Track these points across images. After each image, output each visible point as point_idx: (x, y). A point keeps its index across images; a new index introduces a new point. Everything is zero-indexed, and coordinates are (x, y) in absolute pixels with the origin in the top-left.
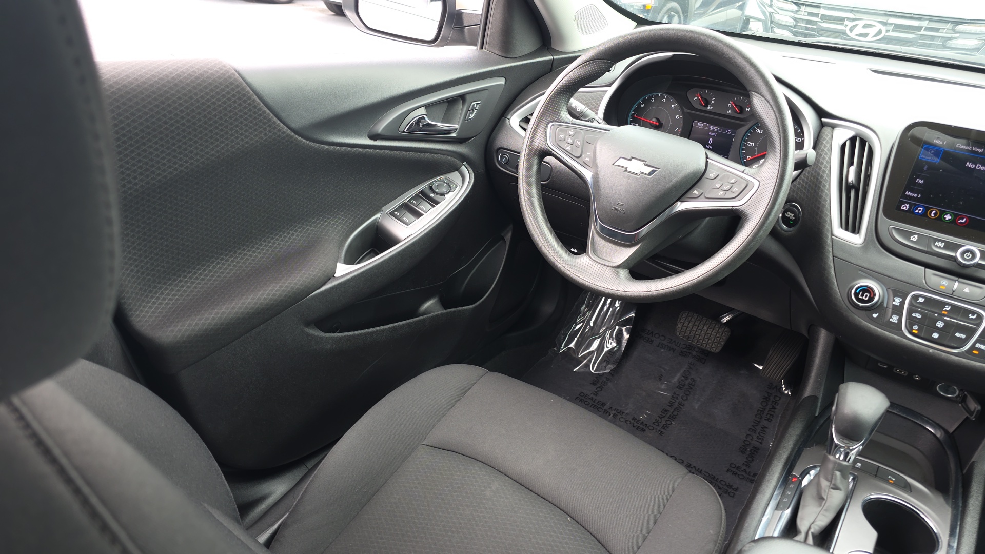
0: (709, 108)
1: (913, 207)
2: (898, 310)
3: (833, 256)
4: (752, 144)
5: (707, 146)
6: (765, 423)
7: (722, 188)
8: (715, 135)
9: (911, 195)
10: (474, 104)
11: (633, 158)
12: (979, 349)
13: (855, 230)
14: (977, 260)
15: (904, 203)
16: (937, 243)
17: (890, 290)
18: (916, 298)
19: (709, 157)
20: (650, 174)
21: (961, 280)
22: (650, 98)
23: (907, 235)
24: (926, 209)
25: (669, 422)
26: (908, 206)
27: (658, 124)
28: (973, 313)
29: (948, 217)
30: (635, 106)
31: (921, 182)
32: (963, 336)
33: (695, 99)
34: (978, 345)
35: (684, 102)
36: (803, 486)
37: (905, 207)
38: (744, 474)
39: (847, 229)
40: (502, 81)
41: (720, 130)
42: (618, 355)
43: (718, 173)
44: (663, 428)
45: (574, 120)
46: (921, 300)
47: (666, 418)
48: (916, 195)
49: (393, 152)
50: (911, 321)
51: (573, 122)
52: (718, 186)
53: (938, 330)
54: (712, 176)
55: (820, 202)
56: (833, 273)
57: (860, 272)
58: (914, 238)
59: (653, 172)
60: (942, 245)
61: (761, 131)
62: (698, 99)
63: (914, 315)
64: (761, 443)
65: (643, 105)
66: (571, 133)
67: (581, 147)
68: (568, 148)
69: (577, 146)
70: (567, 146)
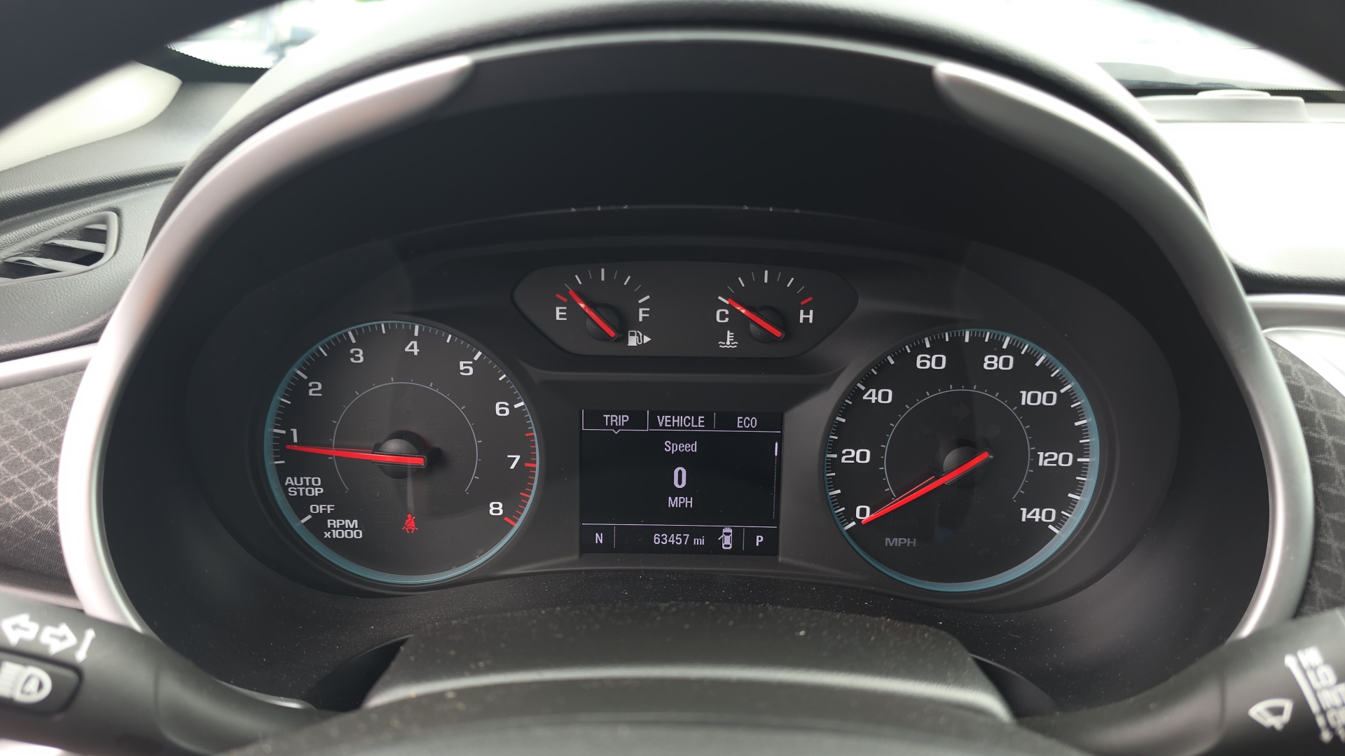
0: (633, 341)
4: (863, 456)
8: (693, 447)
22: (341, 349)
27: (419, 460)
30: (280, 399)
33: (560, 312)
41: (708, 423)
61: (885, 396)
62: (572, 310)
65: (315, 389)
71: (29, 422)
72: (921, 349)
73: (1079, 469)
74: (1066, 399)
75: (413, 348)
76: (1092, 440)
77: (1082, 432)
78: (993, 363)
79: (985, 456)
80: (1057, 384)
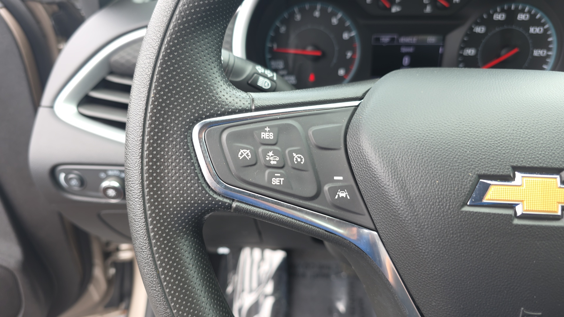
0: (393, 10)
4: (471, 52)
8: (411, 50)
22: (292, 15)
27: (318, 53)
30: (272, 33)
33: (369, 1)
35: (353, 10)
41: (417, 41)
61: (481, 30)
65: (283, 29)
66: (267, 135)
67: (310, 168)
68: (276, 182)
69: (298, 168)
70: (272, 176)
72: (496, 12)
73: (548, 56)
74: (546, 30)
75: (317, 13)
76: (554, 46)
77: (550, 43)
78: (521, 17)
79: (516, 50)
80: (543, 25)
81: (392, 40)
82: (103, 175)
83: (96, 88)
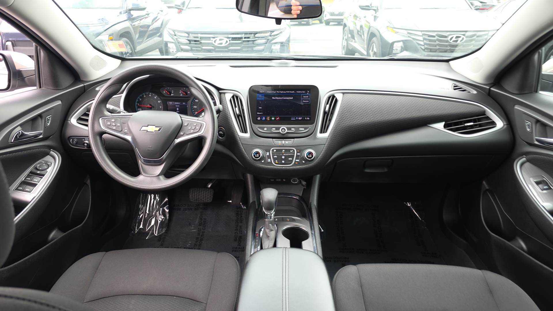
0: (172, 95)
1: (261, 118)
2: (269, 157)
3: (242, 144)
4: (196, 107)
5: (177, 112)
6: (240, 224)
7: (192, 129)
8: (179, 106)
9: (259, 113)
10: (48, 118)
11: (148, 125)
12: (297, 162)
13: (246, 132)
14: (286, 131)
15: (258, 117)
16: (273, 129)
17: (264, 150)
18: (273, 150)
19: (181, 117)
20: (159, 130)
21: (284, 139)
22: (143, 96)
23: (263, 128)
24: (266, 117)
25: (201, 243)
26: (259, 118)
27: (151, 107)
28: (291, 150)
29: (273, 119)
30: (137, 100)
31: (261, 108)
32: (291, 159)
33: (164, 92)
34: (296, 160)
35: (160, 95)
36: (261, 236)
37: (259, 119)
38: (239, 249)
39: (243, 132)
40: (59, 102)
41: (180, 104)
42: (166, 222)
43: (188, 123)
44: (199, 246)
45: (112, 114)
46: (275, 151)
47: (199, 241)
48: (261, 113)
49: (8, 155)
50: (275, 159)
51: (112, 115)
52: (190, 128)
53: (283, 159)
54: (186, 124)
55: (230, 125)
56: (244, 150)
57: (253, 147)
58: (265, 129)
59: (160, 129)
60: (274, 129)
61: (197, 101)
62: (166, 92)
63: (274, 157)
64: (241, 234)
65: (141, 100)
66: (113, 120)
67: (120, 126)
68: (114, 128)
69: (118, 126)
70: (113, 127)
71: (114, 101)
75: (150, 95)
81: (173, 103)
82: (83, 140)
83: (82, 116)
